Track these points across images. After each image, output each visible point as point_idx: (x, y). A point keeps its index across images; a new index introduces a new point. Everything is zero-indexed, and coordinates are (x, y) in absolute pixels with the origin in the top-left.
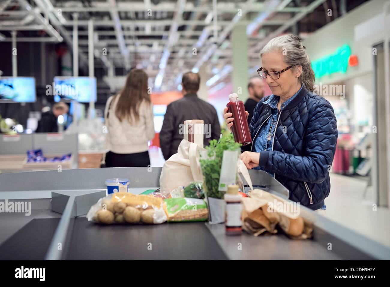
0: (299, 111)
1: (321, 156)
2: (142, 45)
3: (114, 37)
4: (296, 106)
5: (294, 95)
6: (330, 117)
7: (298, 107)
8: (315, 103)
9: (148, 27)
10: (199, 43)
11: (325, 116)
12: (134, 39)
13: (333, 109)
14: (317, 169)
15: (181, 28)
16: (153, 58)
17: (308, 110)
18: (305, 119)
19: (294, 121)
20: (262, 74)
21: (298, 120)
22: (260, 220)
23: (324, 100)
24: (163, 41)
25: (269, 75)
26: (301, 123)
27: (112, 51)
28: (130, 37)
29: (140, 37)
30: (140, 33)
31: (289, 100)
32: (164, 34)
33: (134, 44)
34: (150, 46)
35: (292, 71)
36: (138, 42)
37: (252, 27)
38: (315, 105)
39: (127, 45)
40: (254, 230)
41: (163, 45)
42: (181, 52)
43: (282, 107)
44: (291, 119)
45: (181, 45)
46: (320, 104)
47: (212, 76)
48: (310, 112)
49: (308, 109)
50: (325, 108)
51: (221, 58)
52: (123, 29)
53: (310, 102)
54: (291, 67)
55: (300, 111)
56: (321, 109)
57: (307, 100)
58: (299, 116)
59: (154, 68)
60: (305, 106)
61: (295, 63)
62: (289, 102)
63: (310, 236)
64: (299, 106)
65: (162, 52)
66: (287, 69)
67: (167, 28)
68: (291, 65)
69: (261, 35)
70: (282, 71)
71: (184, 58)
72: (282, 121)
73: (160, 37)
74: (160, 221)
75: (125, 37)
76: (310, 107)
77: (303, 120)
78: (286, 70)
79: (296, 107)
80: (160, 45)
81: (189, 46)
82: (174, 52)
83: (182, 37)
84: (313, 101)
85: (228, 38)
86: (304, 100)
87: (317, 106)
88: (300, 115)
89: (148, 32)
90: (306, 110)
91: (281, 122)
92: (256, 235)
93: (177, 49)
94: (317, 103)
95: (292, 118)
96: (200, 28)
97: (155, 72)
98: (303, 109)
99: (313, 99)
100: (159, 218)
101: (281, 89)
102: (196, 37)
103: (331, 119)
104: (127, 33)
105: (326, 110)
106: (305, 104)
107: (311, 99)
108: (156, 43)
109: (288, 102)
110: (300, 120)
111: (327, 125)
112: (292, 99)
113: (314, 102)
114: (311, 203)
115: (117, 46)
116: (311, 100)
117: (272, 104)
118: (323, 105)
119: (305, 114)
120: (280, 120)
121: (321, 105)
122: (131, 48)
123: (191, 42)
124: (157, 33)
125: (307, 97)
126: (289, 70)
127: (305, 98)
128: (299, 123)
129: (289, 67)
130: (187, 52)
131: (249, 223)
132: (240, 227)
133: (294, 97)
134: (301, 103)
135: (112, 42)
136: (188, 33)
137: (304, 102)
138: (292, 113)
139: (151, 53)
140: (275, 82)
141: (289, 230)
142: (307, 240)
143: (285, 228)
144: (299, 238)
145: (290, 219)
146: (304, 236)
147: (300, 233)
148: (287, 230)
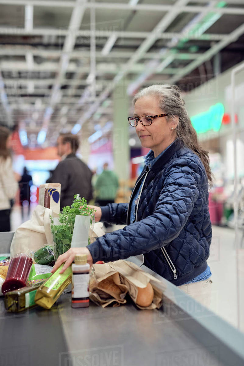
2: (25, 103)
9: (31, 86)
15: (64, 87)
16: (36, 116)
20: (133, 122)
22: (109, 291)
24: (45, 98)
25: (141, 121)
28: (13, 96)
29: (23, 96)
30: (23, 92)
32: (47, 92)
33: (16, 102)
34: (33, 104)
35: (168, 121)
39: (10, 103)
40: (103, 301)
41: (47, 103)
42: (64, 110)
45: (63, 104)
47: (94, 132)
51: (103, 115)
52: (6, 87)
54: (167, 115)
59: (37, 125)
61: (172, 111)
63: (159, 307)
65: (45, 110)
66: (162, 116)
67: (50, 87)
68: (166, 113)
70: (156, 116)
73: (42, 96)
75: (8, 95)
78: (160, 116)
80: (43, 103)
81: (72, 104)
82: (57, 110)
83: (64, 96)
85: (109, 96)
89: (31, 90)
92: (104, 306)
93: (59, 107)
96: (82, 87)
97: (37, 128)
101: (153, 139)
102: (78, 96)
104: (10, 92)
108: (38, 101)
114: (176, 277)
123: (73, 100)
124: (41, 91)
125: (175, 156)
126: (163, 118)
129: (164, 114)
130: (70, 110)
131: (97, 293)
132: (88, 298)
136: (71, 91)
139: (35, 111)
140: (146, 131)
141: (137, 300)
142: (156, 310)
143: (134, 298)
144: (148, 308)
145: (138, 288)
146: (154, 306)
147: (149, 303)
148: (135, 300)
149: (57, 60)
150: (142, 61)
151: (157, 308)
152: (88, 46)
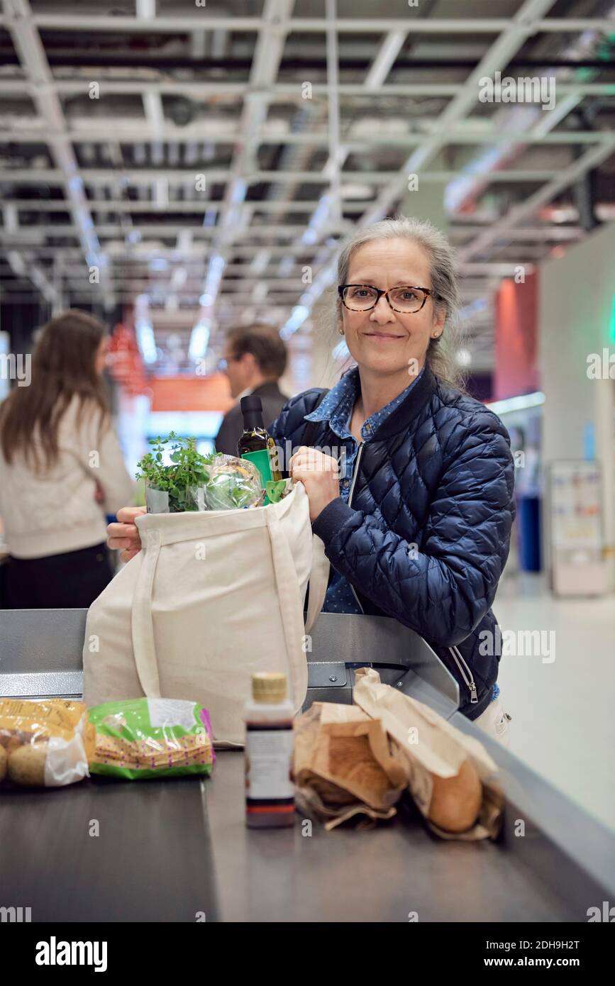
0: (414, 444)
1: (474, 571)
2: (146, 239)
3: (64, 217)
4: (406, 427)
5: (397, 398)
6: (502, 460)
7: (410, 430)
8: (459, 424)
9: (161, 190)
10: (310, 236)
11: (490, 456)
12: (122, 223)
13: (508, 438)
14: (458, 607)
15: (257, 193)
16: (180, 277)
17: (440, 443)
18: (432, 469)
19: (401, 475)
21: (412, 474)
22: (352, 783)
23: (485, 412)
24: (207, 229)
26: (420, 480)
27: (60, 255)
28: (112, 217)
29: (140, 218)
30: (141, 206)
31: (385, 411)
32: (211, 208)
33: (122, 238)
34: (171, 242)
36: (135, 233)
37: (459, 188)
38: (460, 429)
39: (103, 240)
40: (329, 812)
41: (209, 241)
42: (260, 262)
43: (365, 432)
44: (392, 471)
45: (258, 242)
46: (474, 424)
48: (446, 448)
49: (439, 441)
50: (489, 436)
52: (89, 193)
53: (444, 418)
55: (419, 444)
56: (479, 437)
57: (435, 410)
58: (415, 460)
59: (183, 306)
60: (431, 432)
62: (385, 418)
63: (494, 835)
64: (413, 430)
65: (206, 261)
67: (218, 193)
69: (487, 211)
71: (266, 277)
72: (366, 475)
73: (196, 218)
74: (63, 778)
75: (94, 216)
76: (447, 433)
77: (424, 472)
79: (403, 431)
80: (196, 239)
81: (284, 242)
82: (237, 261)
83: (259, 216)
84: (454, 417)
86: (427, 412)
87: (467, 431)
88: (417, 459)
89: (162, 202)
90: (434, 444)
91: (363, 479)
92: (329, 826)
93: (245, 251)
94: (466, 421)
95: (395, 467)
96: (311, 192)
97: (186, 317)
98: (426, 441)
99: (453, 411)
100: (61, 769)
102: (301, 219)
103: (505, 465)
104: (103, 206)
105: (491, 440)
106: (430, 426)
107: (447, 409)
108: (185, 234)
109: (380, 417)
110: (417, 472)
111: (495, 481)
112: (394, 407)
113: (459, 419)
114: (474, 699)
115: (75, 243)
116: (448, 411)
117: (336, 422)
118: (483, 428)
119: (431, 455)
120: (362, 472)
121: (479, 426)
122: (115, 249)
123: (286, 231)
124: (188, 206)
125: (436, 403)
127: (428, 405)
128: (414, 482)
130: (275, 261)
131: (314, 788)
132: (289, 801)
133: (398, 402)
134: (417, 421)
135: (59, 230)
136: (278, 205)
137: (427, 418)
138: (393, 451)
139: (174, 263)
141: (431, 810)
142: (486, 843)
143: (423, 803)
144: (464, 837)
145: (435, 777)
146: (481, 833)
147: (467, 821)
148: (425, 810)
149: (235, 110)
150: (484, 110)
151: (489, 838)
152: (320, 64)
